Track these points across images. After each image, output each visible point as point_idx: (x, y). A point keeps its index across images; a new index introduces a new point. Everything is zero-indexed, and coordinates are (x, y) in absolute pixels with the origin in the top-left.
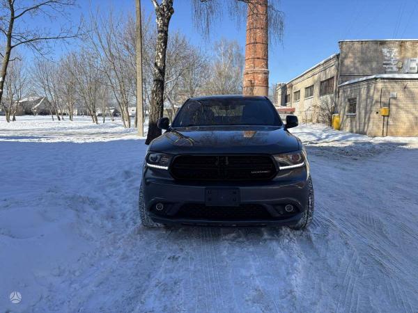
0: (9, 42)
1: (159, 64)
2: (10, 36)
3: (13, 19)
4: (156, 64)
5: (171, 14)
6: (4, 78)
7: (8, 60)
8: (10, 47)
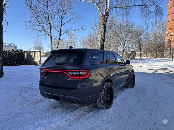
0: (60, 33)
1: (102, 37)
2: (60, 31)
3: (61, 26)
4: (101, 37)
5: (108, 17)
6: (58, 46)
7: (60, 39)
8: (60, 35)
